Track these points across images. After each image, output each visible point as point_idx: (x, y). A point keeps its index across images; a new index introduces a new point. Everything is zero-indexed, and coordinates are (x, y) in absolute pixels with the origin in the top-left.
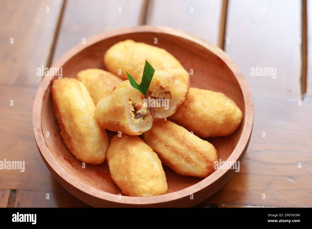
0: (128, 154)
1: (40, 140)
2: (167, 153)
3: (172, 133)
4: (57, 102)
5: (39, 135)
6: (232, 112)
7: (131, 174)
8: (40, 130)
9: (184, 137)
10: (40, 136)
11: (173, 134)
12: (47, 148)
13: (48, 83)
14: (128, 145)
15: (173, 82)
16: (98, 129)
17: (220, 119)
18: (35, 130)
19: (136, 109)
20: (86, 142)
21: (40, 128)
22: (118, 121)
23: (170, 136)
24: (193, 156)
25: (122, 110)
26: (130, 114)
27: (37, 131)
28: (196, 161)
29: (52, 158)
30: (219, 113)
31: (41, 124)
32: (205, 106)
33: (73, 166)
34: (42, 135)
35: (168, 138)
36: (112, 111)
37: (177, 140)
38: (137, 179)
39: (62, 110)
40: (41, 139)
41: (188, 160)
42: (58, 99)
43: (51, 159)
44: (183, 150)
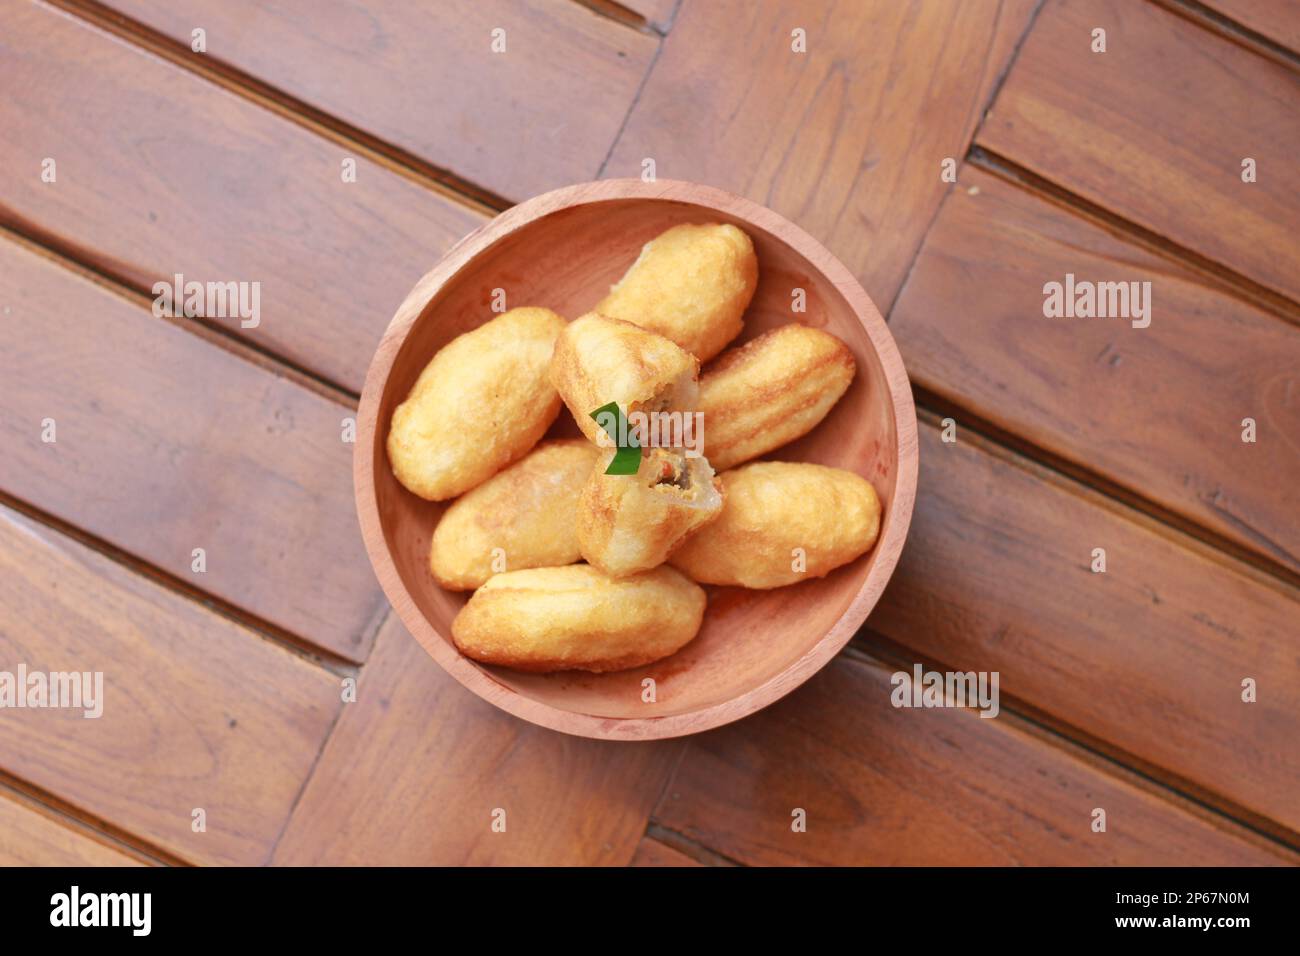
0: (758, 537)
1: (638, 730)
2: (766, 441)
3: (729, 412)
4: (537, 657)
5: (619, 730)
6: (733, 252)
7: (815, 546)
8: (605, 723)
9: (758, 389)
10: (625, 729)
11: (734, 411)
12: (664, 720)
13: (464, 663)
14: (731, 525)
15: (651, 368)
16: (648, 582)
17: (737, 285)
18: (601, 735)
19: (667, 479)
20: (669, 621)
21: (602, 721)
22: (685, 531)
23: (733, 419)
24: (810, 388)
25: (674, 516)
26: (684, 497)
27: (606, 732)
28: (822, 383)
29: (700, 716)
30: (724, 281)
31: (586, 715)
32: (692, 306)
33: (684, 669)
34: (624, 723)
35: (734, 426)
36: (658, 537)
37: (753, 405)
38: (831, 540)
39: (565, 653)
40: (633, 728)
41: (811, 400)
42: (531, 654)
43: (703, 719)
44: (788, 403)
